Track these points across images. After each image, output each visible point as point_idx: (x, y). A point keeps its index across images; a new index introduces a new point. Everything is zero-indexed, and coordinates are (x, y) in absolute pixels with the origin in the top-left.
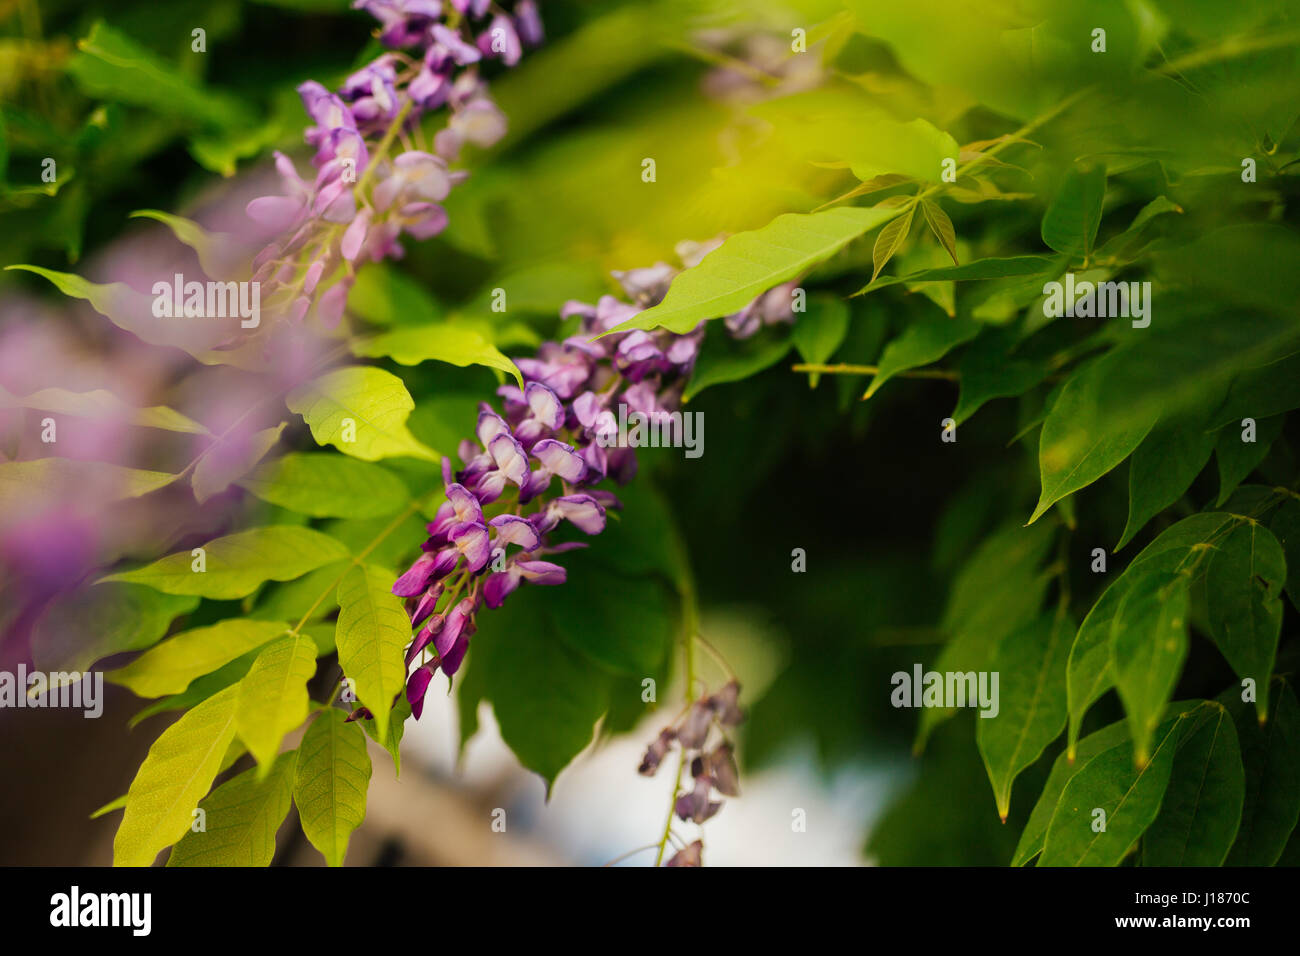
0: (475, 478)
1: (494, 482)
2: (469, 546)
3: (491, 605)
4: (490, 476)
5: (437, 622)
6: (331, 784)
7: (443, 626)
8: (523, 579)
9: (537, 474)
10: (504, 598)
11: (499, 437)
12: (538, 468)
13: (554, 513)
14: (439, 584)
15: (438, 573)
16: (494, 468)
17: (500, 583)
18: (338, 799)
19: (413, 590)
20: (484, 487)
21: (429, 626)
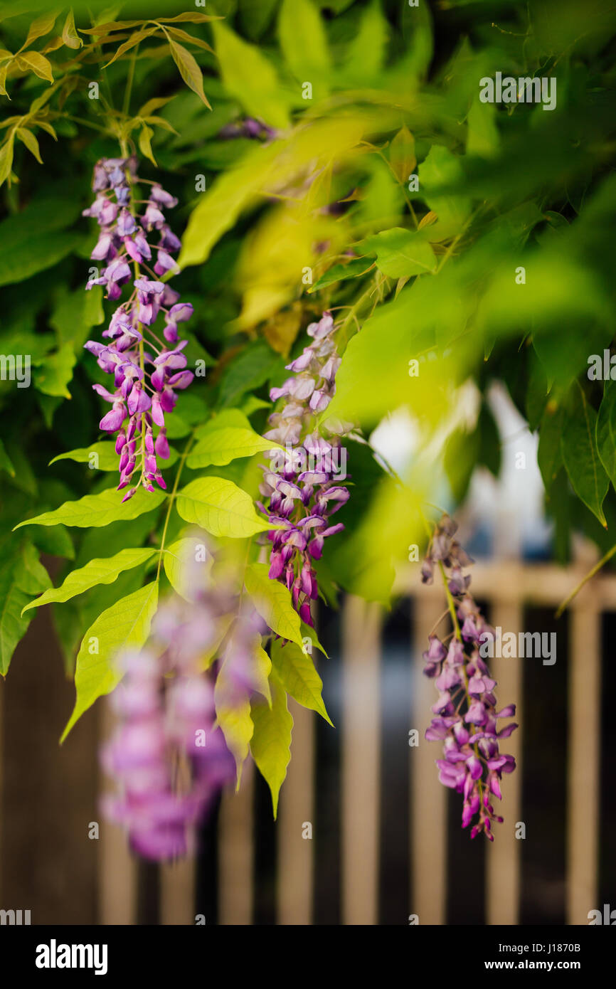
0: (277, 505)
1: (287, 504)
2: (294, 540)
3: (317, 558)
4: (285, 501)
5: (299, 582)
6: (297, 674)
7: (302, 582)
8: (325, 538)
9: (306, 488)
10: (321, 551)
11: (279, 483)
12: (304, 485)
13: (323, 501)
14: (290, 565)
15: (286, 560)
16: (283, 496)
17: (316, 546)
18: (305, 679)
19: (278, 573)
20: (284, 509)
21: (297, 586)
